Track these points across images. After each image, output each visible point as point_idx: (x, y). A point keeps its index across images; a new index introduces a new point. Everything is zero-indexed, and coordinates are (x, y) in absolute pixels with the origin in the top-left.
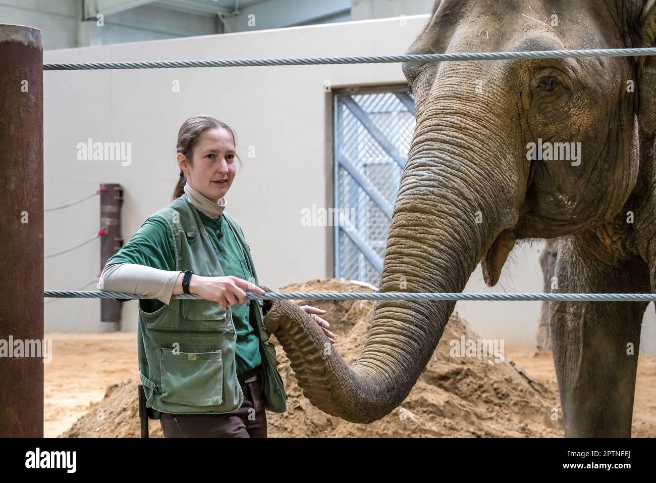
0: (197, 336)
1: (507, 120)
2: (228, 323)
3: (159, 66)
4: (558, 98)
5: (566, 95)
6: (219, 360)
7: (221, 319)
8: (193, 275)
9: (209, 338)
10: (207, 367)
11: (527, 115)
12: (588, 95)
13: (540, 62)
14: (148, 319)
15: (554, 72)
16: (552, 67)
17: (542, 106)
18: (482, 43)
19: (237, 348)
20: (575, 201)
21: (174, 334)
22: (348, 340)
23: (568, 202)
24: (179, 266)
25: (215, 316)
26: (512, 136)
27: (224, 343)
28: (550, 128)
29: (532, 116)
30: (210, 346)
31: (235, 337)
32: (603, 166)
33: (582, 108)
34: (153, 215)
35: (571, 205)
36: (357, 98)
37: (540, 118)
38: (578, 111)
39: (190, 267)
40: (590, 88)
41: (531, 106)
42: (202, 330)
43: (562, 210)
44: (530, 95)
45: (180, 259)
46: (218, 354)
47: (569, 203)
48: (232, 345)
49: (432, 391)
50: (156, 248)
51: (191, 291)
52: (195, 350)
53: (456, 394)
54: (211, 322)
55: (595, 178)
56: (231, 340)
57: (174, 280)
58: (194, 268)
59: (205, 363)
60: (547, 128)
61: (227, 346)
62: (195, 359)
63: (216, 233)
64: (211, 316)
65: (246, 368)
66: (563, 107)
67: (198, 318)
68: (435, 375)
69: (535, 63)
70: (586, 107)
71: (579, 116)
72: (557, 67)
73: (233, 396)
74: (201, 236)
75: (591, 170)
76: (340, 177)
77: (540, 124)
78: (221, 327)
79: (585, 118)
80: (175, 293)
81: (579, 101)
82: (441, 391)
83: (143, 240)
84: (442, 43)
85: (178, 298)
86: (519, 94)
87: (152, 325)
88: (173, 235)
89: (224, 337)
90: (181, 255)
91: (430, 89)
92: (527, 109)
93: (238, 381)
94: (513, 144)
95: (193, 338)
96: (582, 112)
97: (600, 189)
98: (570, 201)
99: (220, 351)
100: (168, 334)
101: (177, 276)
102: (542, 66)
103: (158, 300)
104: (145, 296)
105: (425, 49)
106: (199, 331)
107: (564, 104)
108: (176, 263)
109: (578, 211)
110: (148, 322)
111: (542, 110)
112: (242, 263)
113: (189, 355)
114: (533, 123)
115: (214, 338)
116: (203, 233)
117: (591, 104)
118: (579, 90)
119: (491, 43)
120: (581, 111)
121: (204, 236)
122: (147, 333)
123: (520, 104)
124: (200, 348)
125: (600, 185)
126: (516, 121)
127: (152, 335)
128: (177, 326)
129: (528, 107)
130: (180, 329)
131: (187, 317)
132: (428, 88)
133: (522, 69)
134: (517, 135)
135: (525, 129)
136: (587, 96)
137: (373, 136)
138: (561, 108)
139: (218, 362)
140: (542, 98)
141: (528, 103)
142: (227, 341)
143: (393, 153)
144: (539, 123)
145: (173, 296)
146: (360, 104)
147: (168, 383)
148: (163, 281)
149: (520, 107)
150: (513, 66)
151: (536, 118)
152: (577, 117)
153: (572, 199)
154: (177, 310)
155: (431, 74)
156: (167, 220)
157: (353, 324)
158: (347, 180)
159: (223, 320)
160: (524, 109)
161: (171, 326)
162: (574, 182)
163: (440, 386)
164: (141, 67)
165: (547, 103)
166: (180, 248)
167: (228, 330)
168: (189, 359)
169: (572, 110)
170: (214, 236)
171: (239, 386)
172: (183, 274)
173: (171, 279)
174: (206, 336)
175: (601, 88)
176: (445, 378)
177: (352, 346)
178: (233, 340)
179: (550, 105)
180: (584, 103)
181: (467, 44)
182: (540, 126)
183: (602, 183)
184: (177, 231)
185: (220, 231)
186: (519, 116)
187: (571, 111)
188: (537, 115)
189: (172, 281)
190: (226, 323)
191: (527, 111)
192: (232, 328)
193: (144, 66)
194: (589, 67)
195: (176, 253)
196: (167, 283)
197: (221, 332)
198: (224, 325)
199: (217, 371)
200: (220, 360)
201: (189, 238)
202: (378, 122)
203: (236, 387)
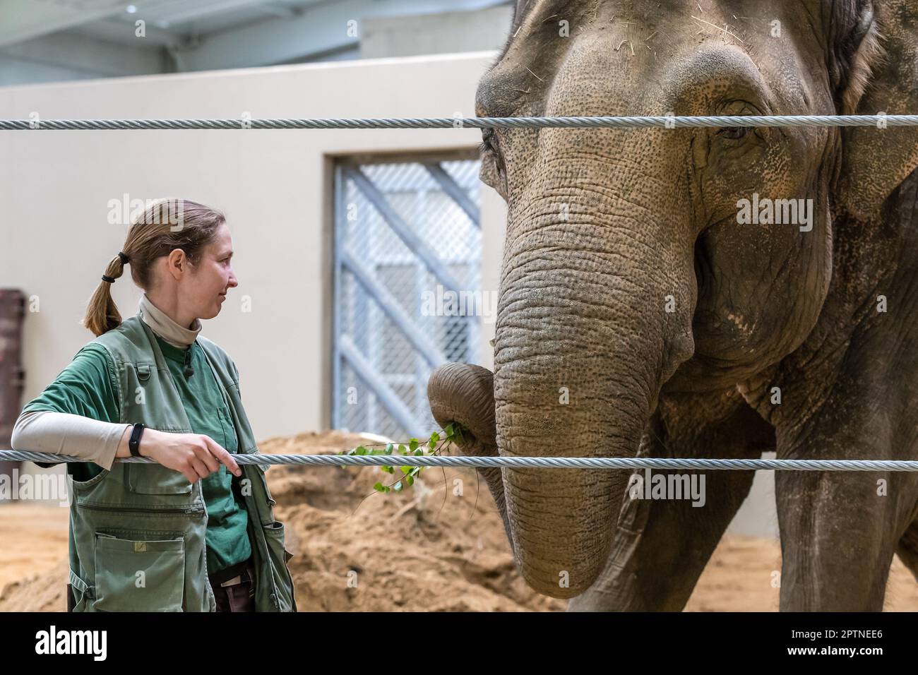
0: (149, 517)
1: (670, 185)
2: (194, 499)
3: (101, 126)
4: (746, 152)
5: (757, 148)
6: (179, 552)
7: (184, 492)
8: (147, 430)
9: (166, 520)
10: (162, 562)
11: (701, 178)
12: (789, 149)
13: (725, 90)
14: (79, 490)
15: (746, 109)
16: (743, 101)
17: (723, 165)
18: (625, 60)
19: (208, 535)
20: (753, 324)
21: (116, 513)
22: (356, 519)
23: (743, 326)
24: (125, 415)
25: (175, 488)
26: (677, 212)
27: (188, 528)
28: (732, 199)
29: (709, 178)
30: (166, 531)
31: (206, 519)
32: (794, 266)
33: (781, 170)
34: (88, 344)
35: (748, 331)
36: (369, 171)
37: (720, 182)
38: (774, 174)
39: (140, 417)
40: (792, 138)
41: (707, 161)
42: (155, 507)
43: (734, 340)
44: (706, 144)
45: (127, 404)
46: (178, 543)
47: (745, 329)
48: (199, 531)
49: (476, 593)
50: (92, 387)
51: (142, 452)
52: (145, 537)
53: (510, 597)
54: (168, 497)
55: (780, 283)
56: (199, 523)
57: (118, 436)
58: (147, 418)
59: (158, 556)
60: (728, 200)
61: (192, 532)
62: (144, 549)
63: (182, 371)
64: (169, 488)
65: (220, 564)
66: (753, 166)
67: (151, 491)
68: (480, 570)
69: (720, 92)
70: (786, 168)
71: (776, 182)
72: (751, 101)
73: (200, 605)
74: (159, 371)
75: (777, 270)
76: (344, 283)
77: (719, 193)
78: (184, 505)
79: (783, 187)
80: (119, 455)
81: (777, 159)
82: (488, 593)
83: (73, 377)
84: (548, 64)
85: (123, 461)
86: (689, 143)
87: (85, 499)
88: (117, 370)
89: (189, 519)
90: (126, 399)
91: (537, 137)
92: (701, 166)
93: (209, 582)
94: (679, 224)
95: (143, 519)
96: (780, 176)
97: (786, 303)
98: (747, 325)
99: (182, 539)
100: (107, 513)
101: (123, 430)
102: (728, 98)
103: (93, 464)
104: (75, 457)
105: (520, 73)
106: (151, 510)
107: (755, 161)
108: (119, 411)
109: (756, 340)
110: (79, 495)
111: (724, 169)
112: (220, 413)
113: (136, 544)
114: (709, 190)
115: (174, 519)
116: (162, 368)
117: (793, 164)
118: (778, 141)
119: (639, 63)
120: (778, 174)
121: (164, 372)
122: (78, 511)
123: (691, 159)
124: (153, 534)
125: (786, 296)
126: (684, 187)
127: (84, 514)
128: (119, 502)
129: (703, 164)
130: (124, 506)
131: (134, 490)
132: (535, 135)
133: (698, 101)
134: (685, 208)
135: (697, 199)
136: (788, 151)
137: (392, 225)
138: (750, 168)
139: (177, 554)
140: (725, 149)
141: (704, 155)
142: (194, 525)
143: (421, 250)
144: (717, 190)
145: (116, 458)
146: (373, 179)
147: (104, 584)
148: (102, 436)
149: (690, 163)
150: (684, 96)
151: (714, 182)
152: (772, 184)
153: (748, 320)
154: (120, 480)
155: (535, 112)
156: (108, 349)
157: (363, 497)
158: (352, 288)
159: (188, 494)
160: (697, 167)
161: (112, 502)
162: (752, 289)
163: (487, 586)
164: (76, 127)
165: (731, 158)
166: (127, 389)
167: (193, 508)
168: (135, 550)
169: (766, 172)
170: (179, 373)
171: (210, 589)
172: (132, 428)
173: (114, 435)
174: (162, 517)
175: (806, 140)
176: (493, 574)
177: (362, 528)
178: (202, 524)
179: (735, 161)
180: (784, 162)
181: (599, 62)
182: (719, 195)
183: (789, 294)
184: (123, 364)
185: (190, 367)
186: (689, 178)
187: (763, 174)
188: (715, 176)
189: (115, 436)
190: (191, 498)
191: (700, 171)
192: (200, 506)
193: (80, 126)
194: (792, 104)
195: (121, 395)
196: (108, 440)
197: (183, 512)
198: (189, 502)
199: (177, 567)
200: (182, 551)
201: (141, 375)
202: (397, 205)
203: (205, 592)
